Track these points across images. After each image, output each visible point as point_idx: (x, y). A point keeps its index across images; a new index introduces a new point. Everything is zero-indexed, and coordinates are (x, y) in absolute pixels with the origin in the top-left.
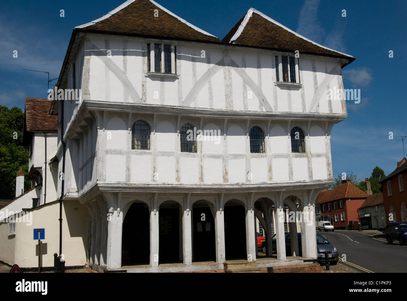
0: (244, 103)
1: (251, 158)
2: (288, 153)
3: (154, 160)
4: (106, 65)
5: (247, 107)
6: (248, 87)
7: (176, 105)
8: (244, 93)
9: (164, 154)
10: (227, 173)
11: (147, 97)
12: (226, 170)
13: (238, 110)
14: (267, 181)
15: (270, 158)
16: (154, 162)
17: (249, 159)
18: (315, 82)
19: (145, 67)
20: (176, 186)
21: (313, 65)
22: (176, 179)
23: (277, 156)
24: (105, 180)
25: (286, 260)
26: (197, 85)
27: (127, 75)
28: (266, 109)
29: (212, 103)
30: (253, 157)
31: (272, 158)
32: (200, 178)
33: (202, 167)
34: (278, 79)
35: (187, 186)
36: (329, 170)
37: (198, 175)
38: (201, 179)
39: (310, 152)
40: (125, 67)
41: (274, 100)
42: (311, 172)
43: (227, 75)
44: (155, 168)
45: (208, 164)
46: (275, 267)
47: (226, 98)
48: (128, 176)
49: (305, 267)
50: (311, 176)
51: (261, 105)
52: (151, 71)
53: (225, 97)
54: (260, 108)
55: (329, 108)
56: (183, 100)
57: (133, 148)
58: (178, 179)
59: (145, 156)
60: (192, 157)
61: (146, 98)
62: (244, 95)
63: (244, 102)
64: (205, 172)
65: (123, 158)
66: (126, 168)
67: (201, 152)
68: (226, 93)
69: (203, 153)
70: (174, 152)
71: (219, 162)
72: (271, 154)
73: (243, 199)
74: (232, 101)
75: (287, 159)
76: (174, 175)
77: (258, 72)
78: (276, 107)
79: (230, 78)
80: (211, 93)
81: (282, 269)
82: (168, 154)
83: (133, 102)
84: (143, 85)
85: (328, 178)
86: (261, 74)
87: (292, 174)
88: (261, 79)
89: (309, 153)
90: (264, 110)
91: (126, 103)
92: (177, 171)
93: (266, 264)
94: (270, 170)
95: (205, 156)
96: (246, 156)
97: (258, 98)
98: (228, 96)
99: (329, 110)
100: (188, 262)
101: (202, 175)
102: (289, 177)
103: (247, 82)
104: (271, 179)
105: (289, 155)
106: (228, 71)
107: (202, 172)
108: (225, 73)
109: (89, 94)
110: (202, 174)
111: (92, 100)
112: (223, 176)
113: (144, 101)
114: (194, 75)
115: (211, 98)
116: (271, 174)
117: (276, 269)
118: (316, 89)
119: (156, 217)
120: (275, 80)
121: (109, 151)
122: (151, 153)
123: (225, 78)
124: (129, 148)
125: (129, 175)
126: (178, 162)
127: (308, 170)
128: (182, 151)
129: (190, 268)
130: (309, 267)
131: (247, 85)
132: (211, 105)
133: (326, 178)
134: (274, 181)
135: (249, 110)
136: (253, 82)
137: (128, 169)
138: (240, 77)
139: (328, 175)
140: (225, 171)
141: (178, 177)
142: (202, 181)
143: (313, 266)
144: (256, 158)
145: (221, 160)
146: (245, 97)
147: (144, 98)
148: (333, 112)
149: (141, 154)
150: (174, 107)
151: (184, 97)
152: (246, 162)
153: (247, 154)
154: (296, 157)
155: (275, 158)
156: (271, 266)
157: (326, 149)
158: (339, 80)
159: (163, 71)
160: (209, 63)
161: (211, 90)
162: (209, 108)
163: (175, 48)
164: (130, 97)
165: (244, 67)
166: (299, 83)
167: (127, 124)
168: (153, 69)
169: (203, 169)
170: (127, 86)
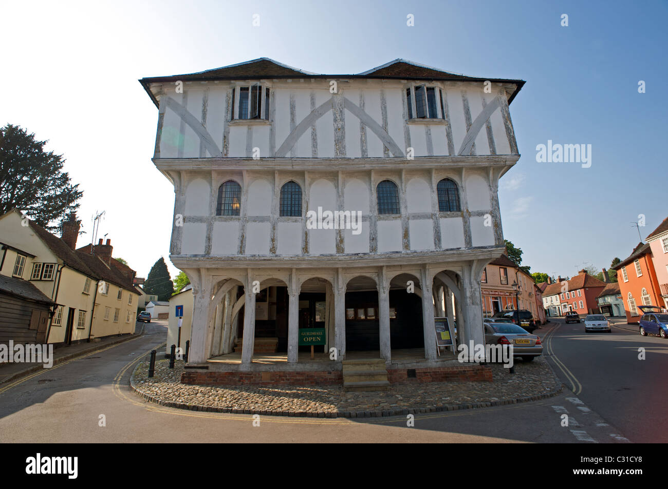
0: (362, 149)
1: (377, 221)
2: (433, 212)
3: (243, 228)
4: (182, 118)
5: (366, 154)
6: (368, 129)
7: (268, 157)
8: (362, 136)
9: (256, 219)
10: (342, 241)
11: (229, 149)
12: (340, 237)
13: (353, 157)
14: (402, 251)
15: (407, 220)
16: (243, 229)
17: (375, 222)
18: (467, 117)
19: (229, 115)
20: (270, 258)
21: (463, 96)
22: (271, 250)
23: (416, 217)
24: (180, 253)
25: (437, 360)
26: (296, 132)
27: (205, 126)
28: (394, 154)
29: (315, 151)
30: (380, 219)
31: (408, 219)
32: (303, 249)
33: (306, 234)
34: (410, 116)
36: (497, 233)
37: (300, 244)
38: (306, 249)
39: (467, 210)
40: (204, 119)
41: (406, 142)
42: (469, 236)
43: (338, 116)
44: (243, 236)
46: (418, 369)
47: (336, 144)
48: (208, 248)
49: (465, 371)
50: (469, 242)
51: (386, 149)
52: (235, 118)
53: (334, 143)
54: (385, 153)
55: (490, 148)
56: (276, 150)
57: (219, 212)
58: (273, 250)
59: (231, 223)
60: (293, 222)
61: (227, 151)
62: (361, 139)
63: (362, 146)
64: (311, 240)
65: (204, 226)
66: (207, 237)
68: (335, 138)
70: (269, 217)
72: (407, 214)
73: (374, 276)
74: (344, 147)
75: (431, 220)
76: (268, 245)
77: (382, 109)
79: (342, 120)
80: (314, 140)
81: (429, 372)
82: (262, 219)
83: (210, 157)
84: (225, 137)
85: (496, 244)
86: (386, 113)
87: (439, 240)
88: (386, 118)
89: (465, 211)
90: (391, 156)
91: (203, 158)
92: (273, 240)
93: (406, 365)
94: (406, 235)
96: (370, 218)
97: (382, 141)
98: (339, 141)
99: (490, 151)
100: (292, 359)
101: (307, 245)
102: (435, 244)
103: (365, 123)
104: (407, 246)
105: (435, 215)
106: (340, 112)
107: (306, 239)
108: (335, 114)
109: (159, 152)
110: (306, 242)
111: (161, 158)
112: (336, 245)
113: (225, 154)
114: (293, 120)
115: (315, 145)
116: (408, 241)
117: (419, 373)
118: (469, 125)
119: (251, 299)
120: (407, 117)
121: (187, 219)
122: (240, 219)
123: (335, 120)
124: (211, 214)
125: (209, 246)
126: (274, 228)
127: (465, 234)
128: (281, 215)
129: (294, 367)
130: (474, 370)
131: (367, 127)
132: (315, 154)
133: (493, 244)
134: (411, 249)
135: (369, 157)
136: (375, 122)
137: (209, 239)
138: (356, 118)
139: (496, 239)
140: (339, 239)
141: (273, 247)
142: (307, 251)
143: (478, 370)
144: (386, 220)
146: (363, 142)
147: (225, 151)
148: (498, 154)
149: (226, 220)
150: (264, 159)
151: (278, 146)
152: (371, 226)
153: (372, 215)
154: (446, 217)
155: (414, 219)
156: (414, 368)
157: (492, 204)
158: (505, 113)
159: (249, 117)
160: (313, 104)
161: (316, 135)
162: (311, 157)
163: (268, 90)
164: (207, 152)
165: (362, 105)
166: (441, 118)
167: (211, 185)
168: (236, 116)
169: (308, 237)
170: (205, 139)
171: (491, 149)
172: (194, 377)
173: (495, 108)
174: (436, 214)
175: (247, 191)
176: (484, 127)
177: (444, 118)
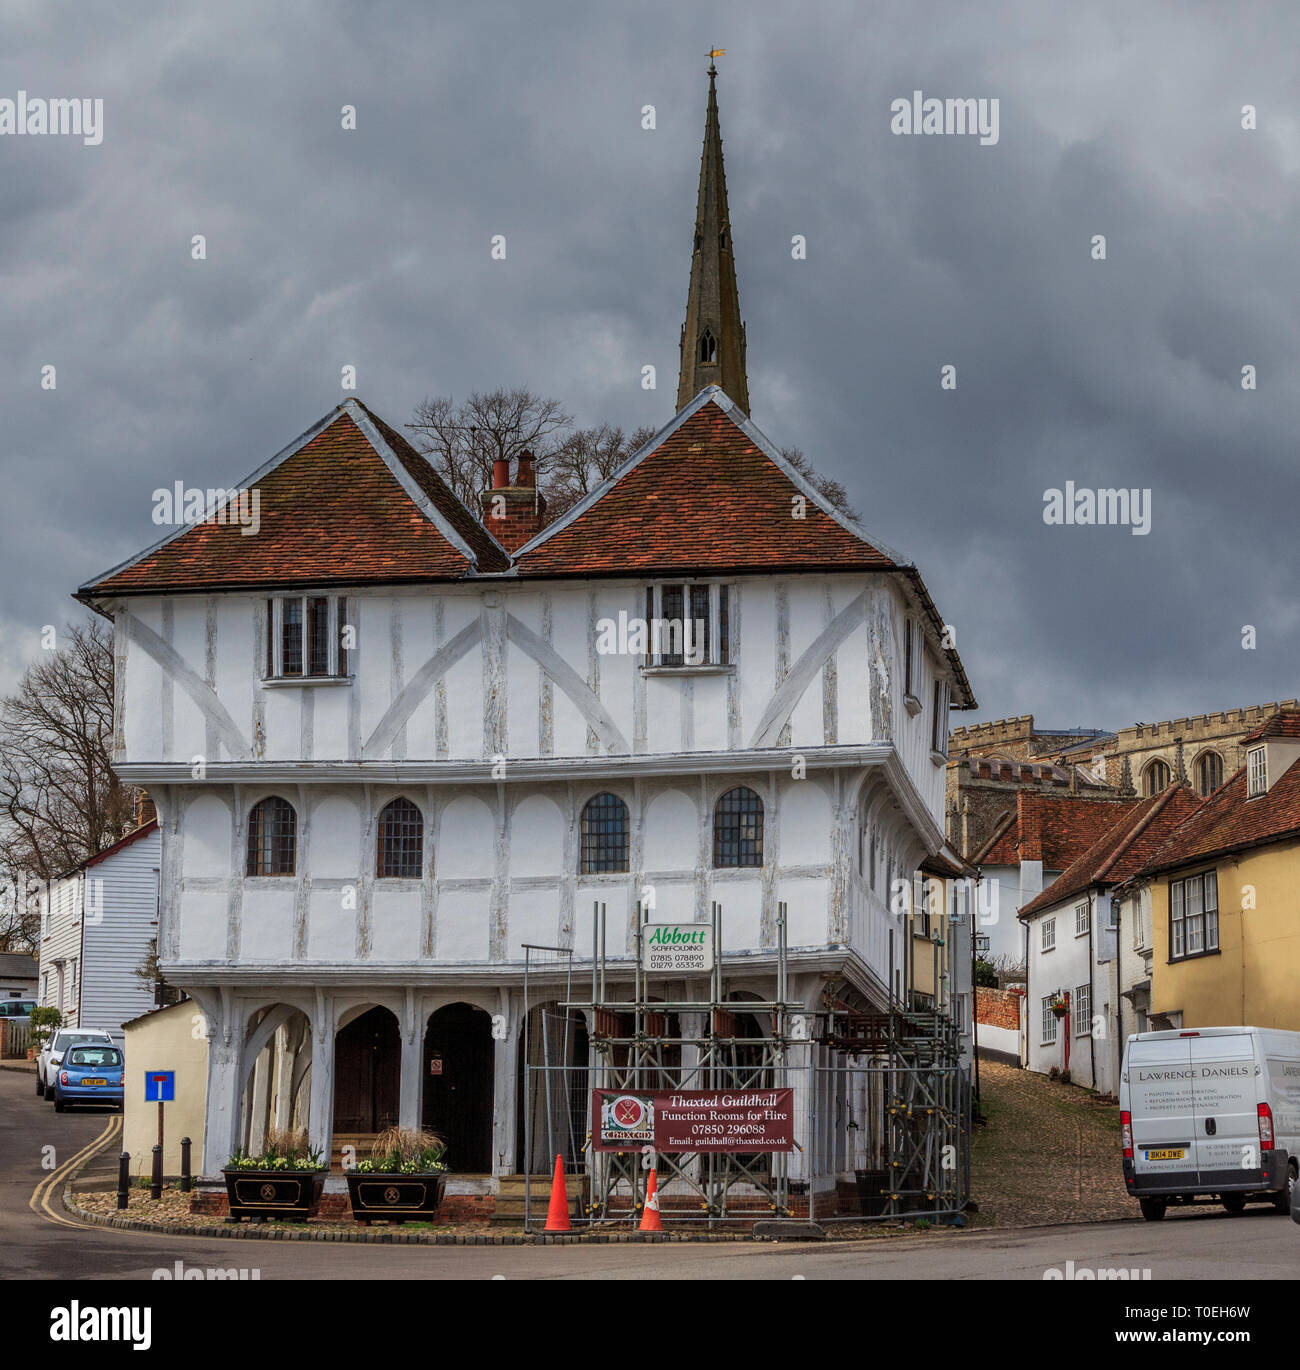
0: (542, 736)
1: (576, 886)
2: (700, 869)
3: (302, 904)
4: (165, 670)
5: (549, 749)
6: (557, 691)
7: (344, 759)
8: (542, 706)
9: (329, 884)
10: (503, 933)
11: (267, 741)
12: (500, 924)
13: (522, 758)
14: (625, 954)
15: (639, 885)
16: (302, 907)
17: (573, 891)
18: (782, 652)
19: (262, 661)
20: (358, 968)
22: (359, 952)
23: (660, 879)
24: (178, 957)
26: (405, 702)
27: (215, 689)
28: (609, 750)
29: (443, 745)
30: (581, 883)
31: (643, 883)
32: (424, 948)
33: (430, 916)
34: (649, 662)
35: (387, 969)
36: (837, 918)
37: (417, 936)
38: (429, 949)
39: (777, 864)
40: (211, 672)
41: (635, 721)
42: (771, 923)
43: (492, 661)
44: (302, 921)
45: (450, 906)
47: (487, 729)
48: (234, 947)
50: (771, 937)
51: (592, 738)
52: (275, 674)
53: (482, 727)
54: (590, 747)
55: (825, 728)
56: (363, 743)
57: (253, 868)
58: (363, 951)
59: (280, 893)
60: (405, 890)
61: (263, 745)
62: (541, 713)
63: (542, 730)
64: (440, 931)
65: (221, 898)
66: (230, 924)
67: (432, 875)
69: (437, 878)
70: (356, 880)
71: (484, 900)
72: (643, 872)
74: (503, 736)
75: (692, 886)
76: (354, 939)
77: (589, 640)
78: (640, 740)
79: (503, 669)
80: (442, 718)
82: (340, 883)
83: (230, 760)
85: (830, 943)
89: (772, 866)
90: (603, 752)
91: (214, 763)
92: (363, 930)
94: (635, 921)
95: (442, 887)
96: (563, 882)
97: (586, 717)
99: (824, 736)
101: (431, 940)
103: (553, 673)
106: (498, 651)
107: (431, 929)
108: (486, 655)
109: (124, 747)
110: (430, 935)
111: (128, 761)
112: (491, 942)
113: (261, 753)
114: (397, 672)
115: (441, 733)
118: (784, 672)
120: (643, 659)
121: (189, 882)
122: (295, 885)
123: (487, 669)
124: (237, 872)
125: (235, 941)
126: (365, 905)
127: (763, 919)
128: (379, 875)
131: (554, 684)
132: (443, 751)
133: (823, 943)
135: (554, 756)
136: (573, 673)
137: (234, 928)
138: (532, 664)
139: (830, 932)
140: (497, 928)
141: (365, 944)
142: (431, 954)
144: (595, 887)
145: (487, 896)
146: (545, 720)
147: (259, 746)
148: (840, 743)
149: (268, 887)
150: (337, 765)
151: (365, 734)
152: (563, 898)
153: (566, 876)
154: (726, 880)
155: (655, 886)
157: (835, 850)
158: (875, 636)
159: (305, 672)
160: (440, 632)
161: (444, 706)
162: (435, 759)
163: (342, 602)
164: (222, 747)
165: (546, 631)
166: (719, 662)
167: (234, 811)
168: (278, 670)
169: (433, 923)
170: (218, 723)
171: (827, 732)
172: (215, 1202)
173: (852, 628)
174: (702, 875)
175: (307, 825)
176: (820, 675)
177: (724, 659)
